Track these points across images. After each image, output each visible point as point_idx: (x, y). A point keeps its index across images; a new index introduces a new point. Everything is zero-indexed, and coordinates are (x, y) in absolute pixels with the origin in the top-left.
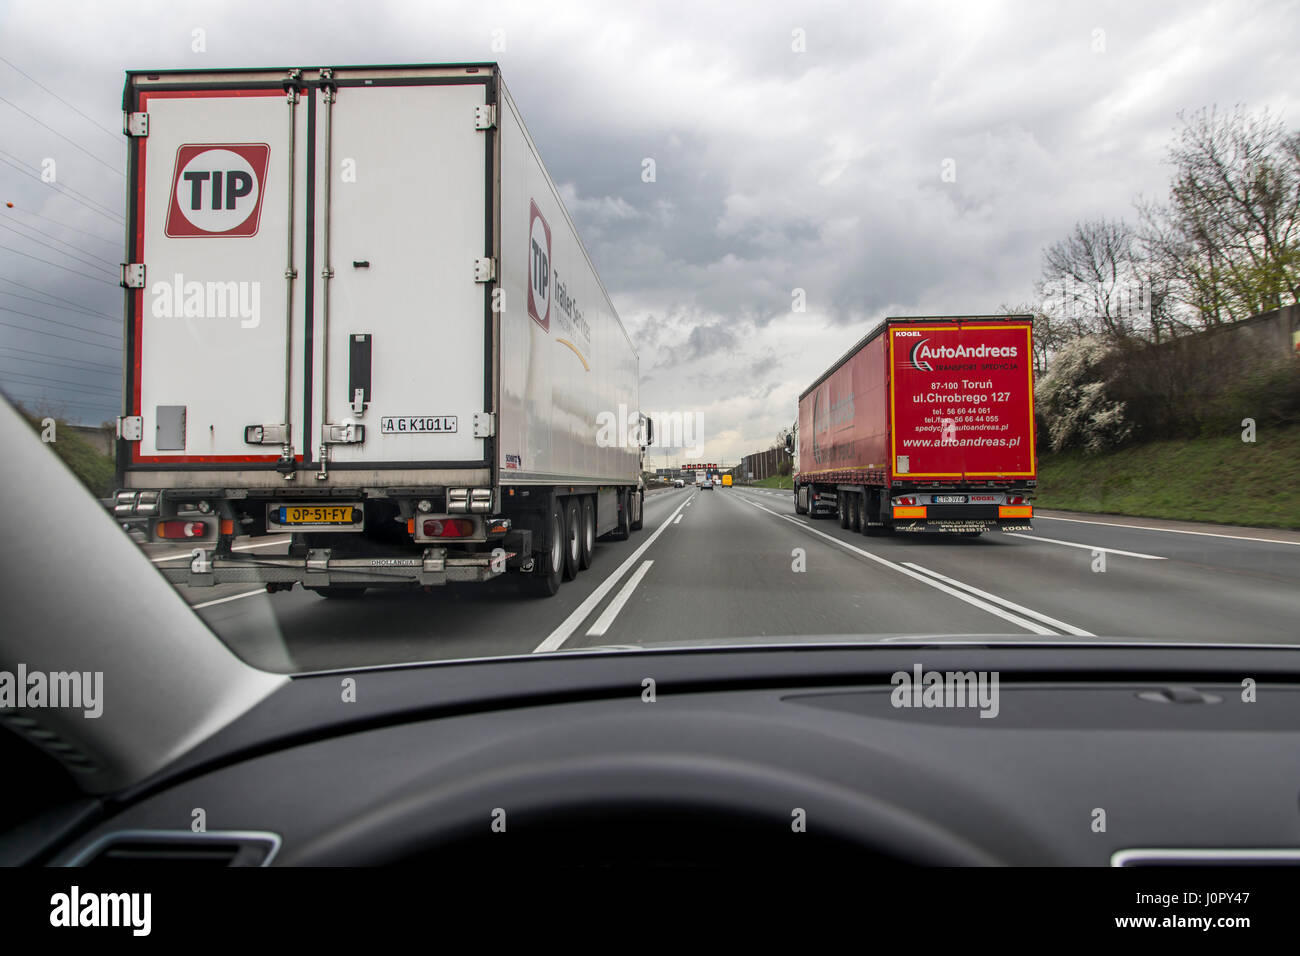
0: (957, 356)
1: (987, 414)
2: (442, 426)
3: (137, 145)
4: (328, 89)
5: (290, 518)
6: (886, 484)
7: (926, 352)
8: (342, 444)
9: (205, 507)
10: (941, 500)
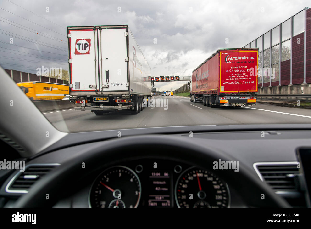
0: (238, 59)
1: (245, 75)
2: (121, 85)
3: (69, 39)
4: (100, 29)
5: (97, 100)
6: (218, 94)
7: (230, 58)
8: (105, 88)
9: (83, 98)
10: (232, 98)
